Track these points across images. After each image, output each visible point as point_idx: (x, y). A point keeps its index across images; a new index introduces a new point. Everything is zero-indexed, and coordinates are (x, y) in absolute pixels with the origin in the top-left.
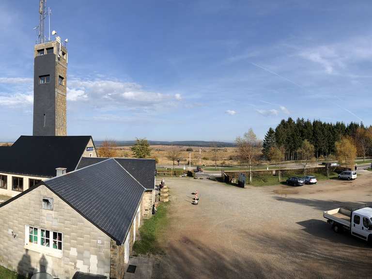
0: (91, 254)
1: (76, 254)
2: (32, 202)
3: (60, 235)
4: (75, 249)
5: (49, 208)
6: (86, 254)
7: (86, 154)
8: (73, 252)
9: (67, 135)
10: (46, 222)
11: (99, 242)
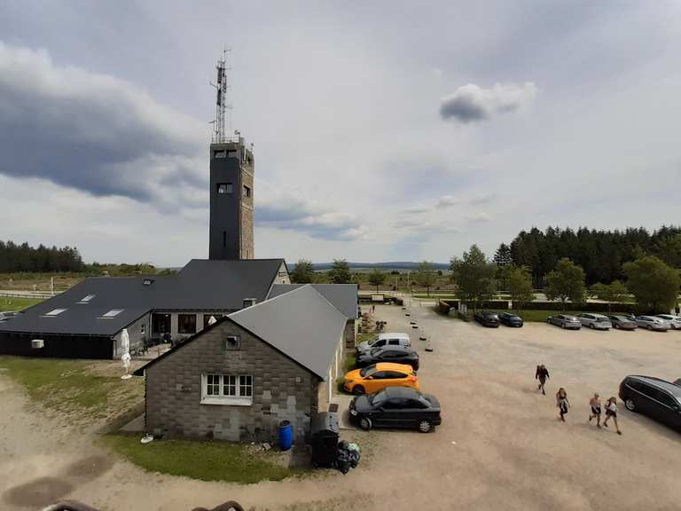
0: (288, 394)
1: (270, 397)
2: (212, 344)
3: (249, 379)
4: (269, 392)
5: (234, 348)
6: (282, 395)
7: (278, 281)
8: (267, 396)
9: (255, 258)
10: (230, 365)
11: (298, 380)
